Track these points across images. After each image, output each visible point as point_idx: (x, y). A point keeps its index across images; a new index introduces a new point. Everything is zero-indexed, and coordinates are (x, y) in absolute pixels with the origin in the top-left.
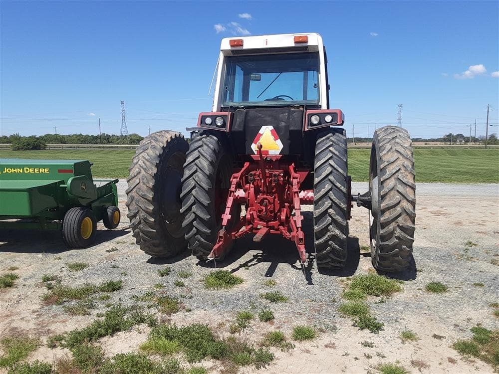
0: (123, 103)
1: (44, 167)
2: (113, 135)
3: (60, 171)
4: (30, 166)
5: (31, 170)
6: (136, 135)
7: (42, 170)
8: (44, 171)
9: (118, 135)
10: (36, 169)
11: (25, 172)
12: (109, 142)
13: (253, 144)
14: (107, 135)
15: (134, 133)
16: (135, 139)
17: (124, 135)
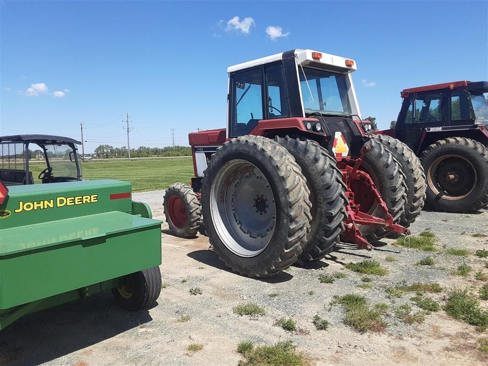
1: (89, 193)
3: (113, 197)
4: (66, 195)
5: (69, 202)
7: (85, 199)
8: (90, 200)
10: (76, 198)
11: (59, 205)
13: (333, 148)
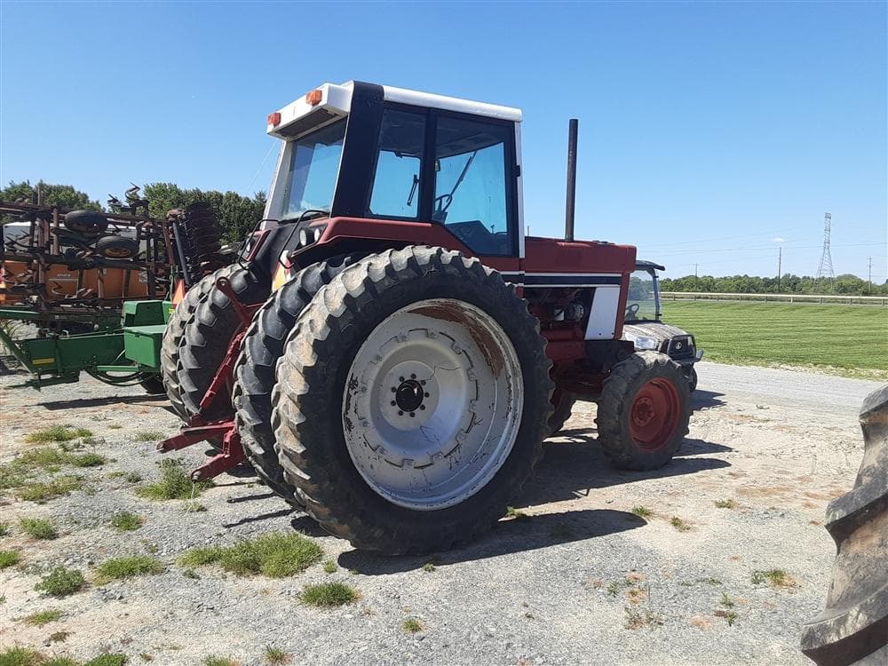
0: (828, 217)
2: (805, 277)
6: (850, 277)
9: (815, 277)
12: (794, 290)
14: (794, 277)
15: (847, 273)
16: (849, 285)
17: (827, 276)
